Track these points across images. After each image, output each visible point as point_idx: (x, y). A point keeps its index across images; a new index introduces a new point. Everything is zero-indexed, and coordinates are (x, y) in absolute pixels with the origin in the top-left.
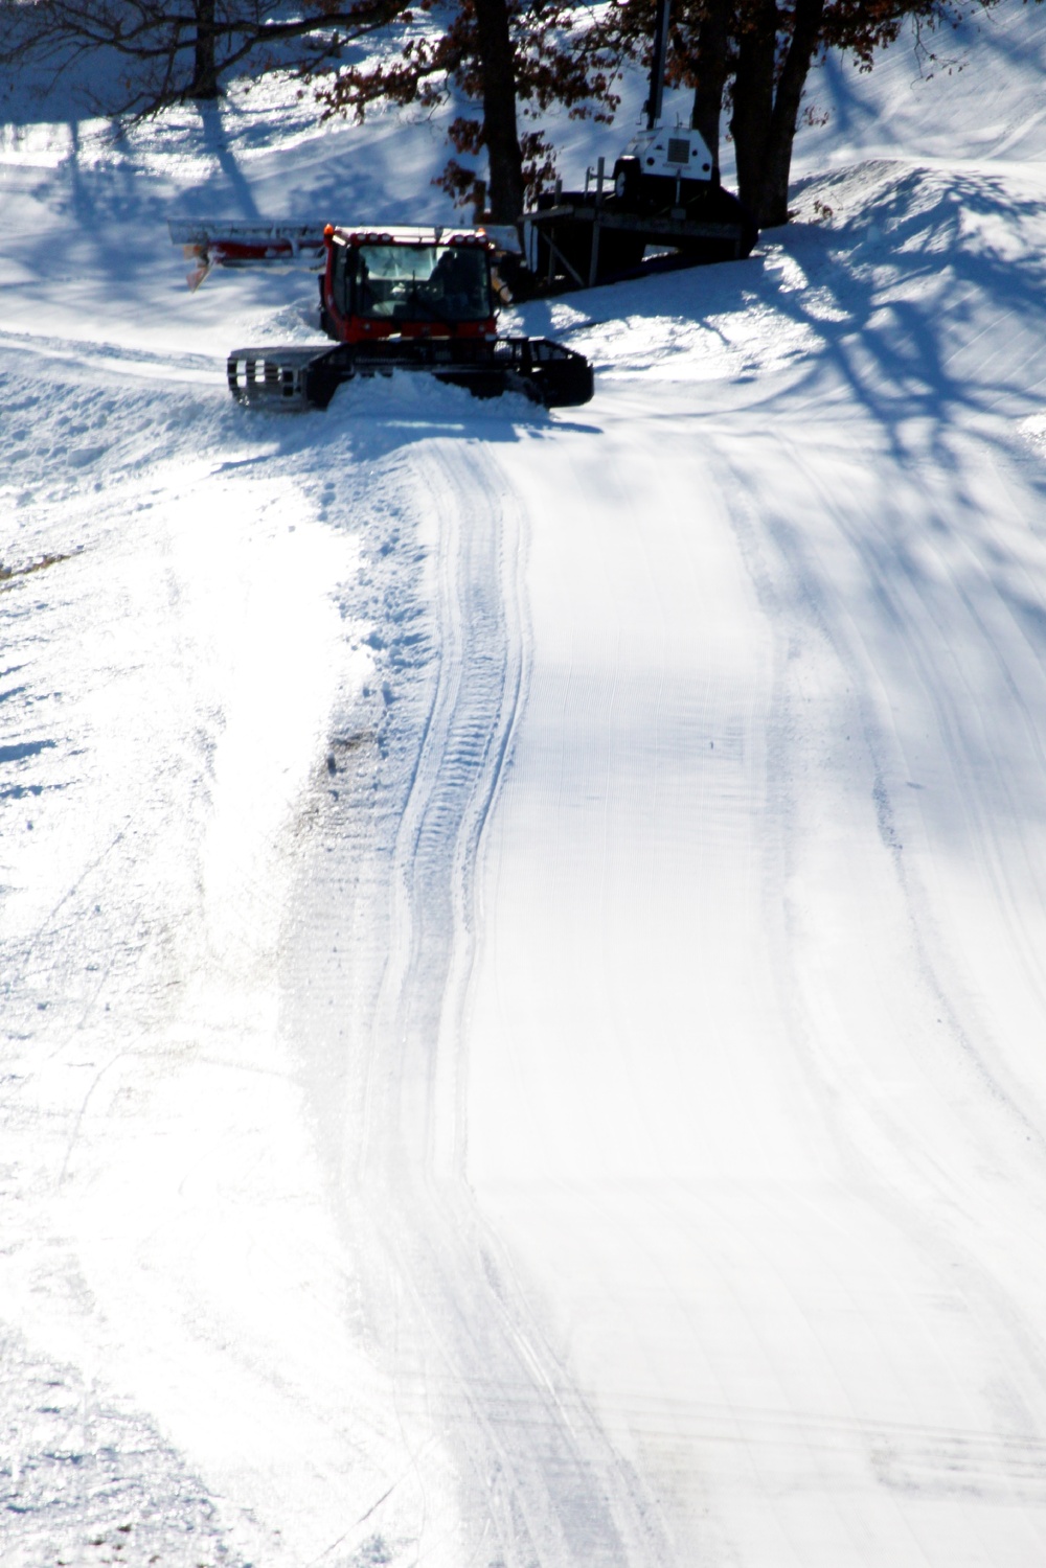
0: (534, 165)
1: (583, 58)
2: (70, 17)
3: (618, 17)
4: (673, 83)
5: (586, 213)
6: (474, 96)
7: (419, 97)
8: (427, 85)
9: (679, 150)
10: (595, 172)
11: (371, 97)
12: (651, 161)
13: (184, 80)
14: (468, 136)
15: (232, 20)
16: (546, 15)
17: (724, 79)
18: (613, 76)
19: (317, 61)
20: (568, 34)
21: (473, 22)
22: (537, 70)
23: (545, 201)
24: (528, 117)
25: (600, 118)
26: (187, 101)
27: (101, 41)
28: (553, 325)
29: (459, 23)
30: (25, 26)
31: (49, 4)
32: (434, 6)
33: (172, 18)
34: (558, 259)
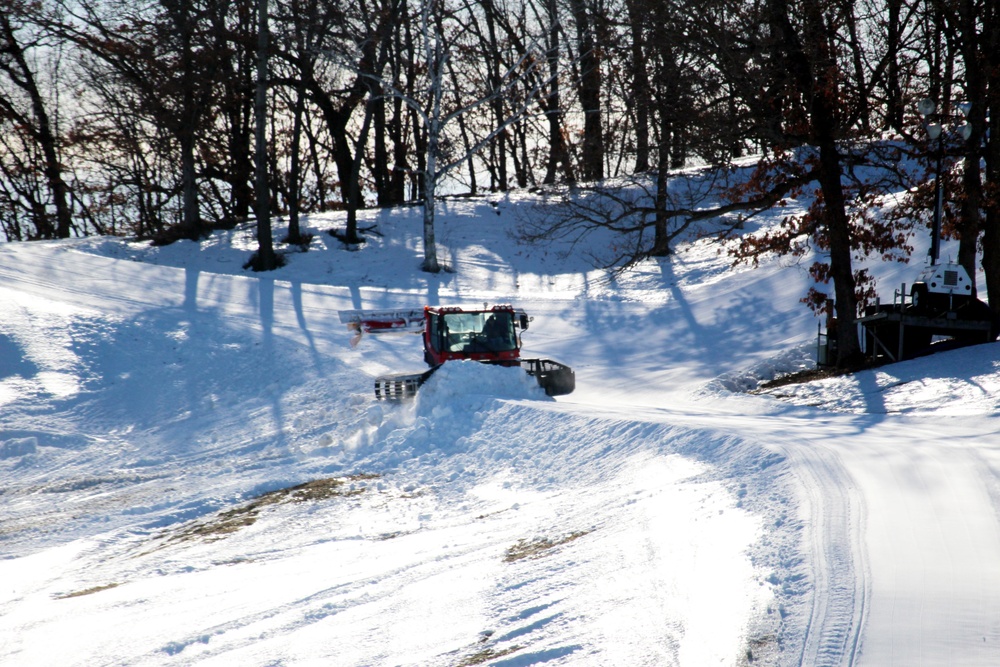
0: (863, 288)
1: (890, 224)
2: (580, 211)
3: (911, 199)
4: (946, 237)
5: (895, 317)
6: (825, 249)
7: (791, 250)
8: (796, 243)
9: (951, 277)
10: (900, 292)
11: (762, 251)
12: (934, 285)
13: (648, 246)
14: (821, 273)
15: (677, 209)
16: (867, 200)
17: (978, 234)
18: (908, 234)
19: (729, 231)
20: (882, 210)
21: (823, 205)
22: (862, 232)
23: (870, 310)
24: (858, 260)
25: (901, 260)
26: (651, 258)
27: (599, 224)
29: (815, 206)
30: (553, 217)
31: (565, 203)
32: (799, 196)
33: (641, 209)
34: (878, 345)
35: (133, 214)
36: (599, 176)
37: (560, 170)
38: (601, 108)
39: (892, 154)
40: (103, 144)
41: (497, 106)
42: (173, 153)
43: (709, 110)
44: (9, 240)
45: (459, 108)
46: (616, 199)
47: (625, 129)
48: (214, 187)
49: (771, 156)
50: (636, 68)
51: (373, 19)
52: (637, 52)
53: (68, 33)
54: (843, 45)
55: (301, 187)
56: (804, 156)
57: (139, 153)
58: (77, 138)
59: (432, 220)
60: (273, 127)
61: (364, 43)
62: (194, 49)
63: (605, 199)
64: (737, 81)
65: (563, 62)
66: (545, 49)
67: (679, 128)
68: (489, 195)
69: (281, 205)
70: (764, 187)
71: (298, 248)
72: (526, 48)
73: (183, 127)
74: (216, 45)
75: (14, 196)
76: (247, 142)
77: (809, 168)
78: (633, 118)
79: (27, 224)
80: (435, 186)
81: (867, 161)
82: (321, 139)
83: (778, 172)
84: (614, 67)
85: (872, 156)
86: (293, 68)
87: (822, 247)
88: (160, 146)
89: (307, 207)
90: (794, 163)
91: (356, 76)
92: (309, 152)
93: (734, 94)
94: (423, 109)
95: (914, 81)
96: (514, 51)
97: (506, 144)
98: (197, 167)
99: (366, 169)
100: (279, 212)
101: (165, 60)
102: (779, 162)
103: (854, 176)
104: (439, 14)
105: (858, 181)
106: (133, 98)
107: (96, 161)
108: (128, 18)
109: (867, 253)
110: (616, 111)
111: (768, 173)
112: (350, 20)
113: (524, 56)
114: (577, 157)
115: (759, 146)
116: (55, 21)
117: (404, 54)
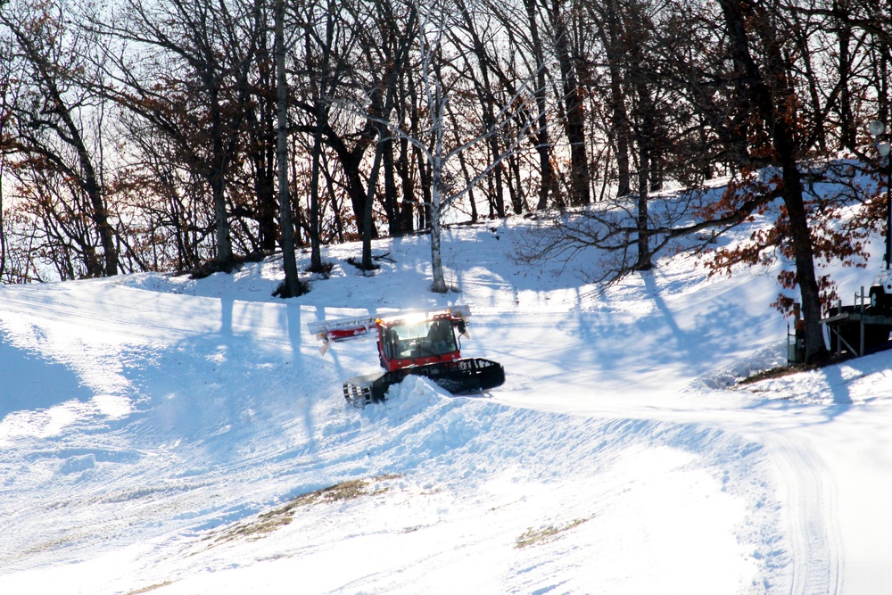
0: (825, 292)
1: (848, 234)
2: (570, 233)
3: (866, 211)
5: (856, 317)
6: (790, 258)
7: (760, 261)
8: (764, 254)
10: (859, 294)
11: (734, 262)
12: (889, 287)
13: (635, 260)
14: (788, 279)
15: (657, 228)
16: (826, 213)
18: (865, 242)
19: (704, 246)
20: (841, 222)
21: (787, 219)
22: (823, 242)
23: (833, 312)
24: (820, 267)
26: (635, 272)
27: (588, 244)
28: (842, 378)
29: (780, 220)
30: (547, 239)
31: (558, 226)
32: (765, 212)
33: (624, 229)
34: (842, 342)
35: (173, 251)
36: (586, 200)
37: (551, 196)
38: (586, 140)
39: (847, 171)
40: (144, 190)
41: (493, 141)
42: (206, 196)
43: (683, 138)
44: (63, 279)
45: (459, 145)
46: (602, 221)
47: (608, 159)
48: (244, 225)
49: (739, 176)
50: (616, 104)
51: (379, 70)
52: (616, 90)
53: (109, 93)
54: (799, 76)
55: (321, 221)
56: (769, 176)
57: (176, 197)
58: (120, 186)
59: (439, 246)
60: (294, 169)
61: (372, 91)
62: (221, 103)
63: (592, 221)
64: (707, 112)
65: (550, 101)
66: (533, 89)
67: (656, 154)
68: (489, 222)
69: (304, 238)
70: (734, 205)
71: (320, 276)
72: (517, 89)
73: (214, 173)
74: (241, 99)
75: (67, 240)
76: (271, 183)
77: (773, 187)
78: (614, 147)
79: (78, 264)
80: (441, 216)
81: (825, 178)
82: (337, 178)
83: (746, 192)
84: (596, 103)
85: (829, 174)
86: (310, 116)
87: (788, 257)
88: (194, 190)
89: (327, 239)
90: (760, 183)
91: (366, 121)
92: (327, 191)
93: (704, 123)
94: (427, 148)
95: (864, 105)
96: (506, 93)
97: (503, 177)
98: (228, 207)
99: (379, 203)
100: (301, 245)
101: (196, 113)
102: (746, 183)
103: (814, 192)
104: (437, 63)
105: (818, 196)
106: (168, 148)
107: (138, 206)
108: (161, 78)
109: (828, 261)
110: (598, 143)
111: (737, 192)
112: (358, 71)
113: (515, 97)
114: (566, 184)
115: (728, 168)
116: (96, 83)
117: (408, 100)
